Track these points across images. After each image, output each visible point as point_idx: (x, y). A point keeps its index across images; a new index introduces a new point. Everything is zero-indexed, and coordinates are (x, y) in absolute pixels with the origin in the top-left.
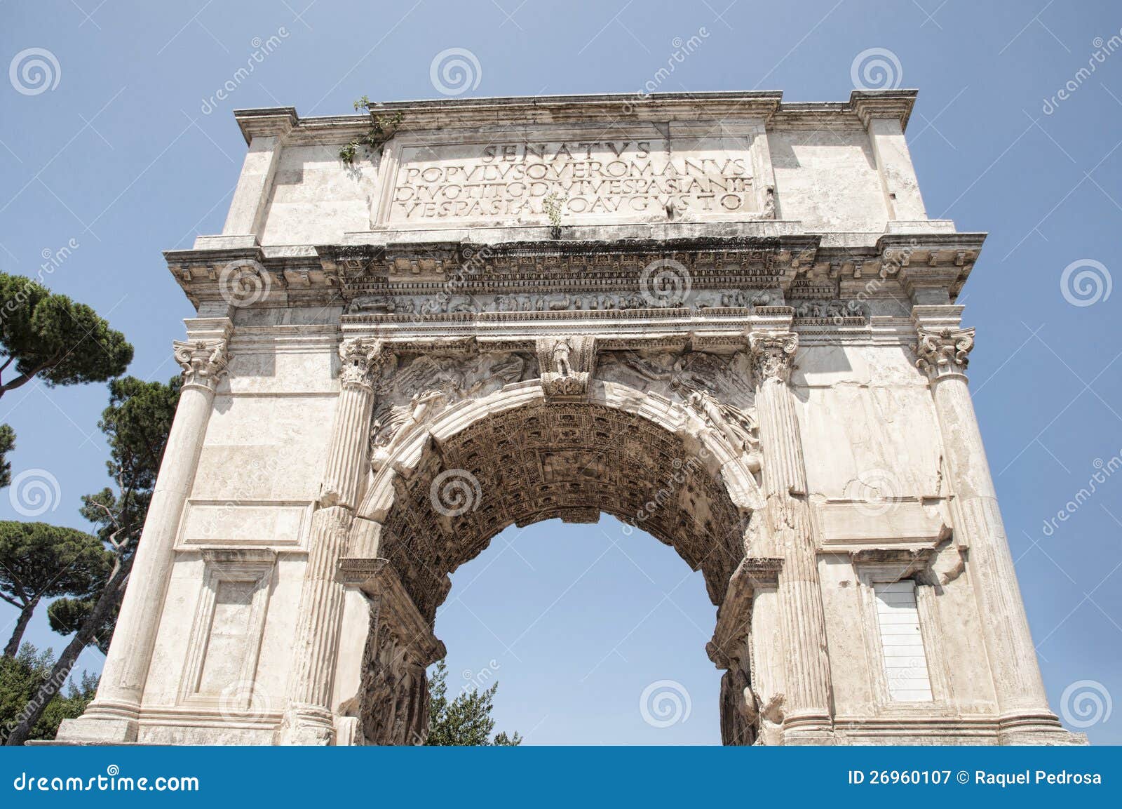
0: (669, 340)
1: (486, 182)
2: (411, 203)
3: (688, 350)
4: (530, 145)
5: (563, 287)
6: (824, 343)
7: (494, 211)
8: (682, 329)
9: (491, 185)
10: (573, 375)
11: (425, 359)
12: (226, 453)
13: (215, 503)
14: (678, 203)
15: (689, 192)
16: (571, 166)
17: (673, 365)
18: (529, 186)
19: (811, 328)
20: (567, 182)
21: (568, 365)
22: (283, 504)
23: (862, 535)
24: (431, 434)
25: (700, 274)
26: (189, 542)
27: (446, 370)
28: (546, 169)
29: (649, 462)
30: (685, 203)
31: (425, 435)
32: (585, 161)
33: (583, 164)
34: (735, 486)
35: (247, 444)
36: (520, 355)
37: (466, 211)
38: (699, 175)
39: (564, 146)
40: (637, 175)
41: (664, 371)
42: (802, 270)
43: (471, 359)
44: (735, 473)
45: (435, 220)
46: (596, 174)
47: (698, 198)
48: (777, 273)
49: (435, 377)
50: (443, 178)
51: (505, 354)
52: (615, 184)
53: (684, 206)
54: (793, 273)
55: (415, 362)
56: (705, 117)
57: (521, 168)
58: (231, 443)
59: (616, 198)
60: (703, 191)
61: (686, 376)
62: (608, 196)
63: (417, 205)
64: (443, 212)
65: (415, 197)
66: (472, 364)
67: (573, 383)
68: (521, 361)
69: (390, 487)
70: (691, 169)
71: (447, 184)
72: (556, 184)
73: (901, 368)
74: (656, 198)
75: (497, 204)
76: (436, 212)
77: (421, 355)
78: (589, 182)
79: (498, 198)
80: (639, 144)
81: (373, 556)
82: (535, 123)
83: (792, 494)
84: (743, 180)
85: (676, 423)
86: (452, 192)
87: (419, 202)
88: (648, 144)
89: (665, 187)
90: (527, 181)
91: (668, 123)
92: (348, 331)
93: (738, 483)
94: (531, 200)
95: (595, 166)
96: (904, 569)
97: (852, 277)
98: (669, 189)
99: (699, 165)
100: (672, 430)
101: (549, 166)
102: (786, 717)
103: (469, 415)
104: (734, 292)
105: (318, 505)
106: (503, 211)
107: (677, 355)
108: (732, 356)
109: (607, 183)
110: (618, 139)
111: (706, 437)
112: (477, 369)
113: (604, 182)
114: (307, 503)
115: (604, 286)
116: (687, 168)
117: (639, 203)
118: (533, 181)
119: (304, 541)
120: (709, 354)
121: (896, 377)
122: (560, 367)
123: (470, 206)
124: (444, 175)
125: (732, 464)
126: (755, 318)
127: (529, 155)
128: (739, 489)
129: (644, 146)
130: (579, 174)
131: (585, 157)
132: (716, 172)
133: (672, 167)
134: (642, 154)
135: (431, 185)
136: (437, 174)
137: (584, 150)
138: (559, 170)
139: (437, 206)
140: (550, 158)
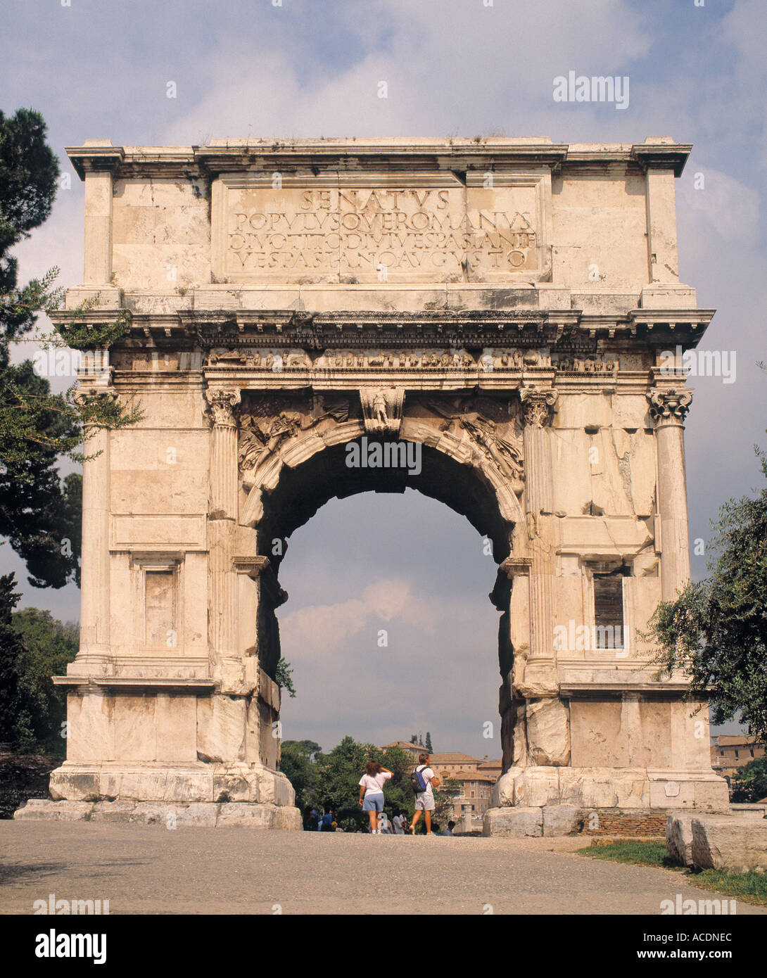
0: (460, 391)
1: (307, 232)
2: (244, 251)
4: (343, 190)
5: (378, 344)
6: (579, 392)
8: (471, 382)
9: (312, 235)
10: (389, 422)
12: (129, 477)
13: (131, 516)
14: (472, 261)
15: (481, 247)
16: (380, 217)
17: (463, 406)
18: (344, 238)
19: (570, 380)
20: (378, 235)
21: (385, 416)
22: (182, 516)
24: (284, 463)
26: (120, 544)
28: (359, 218)
30: (477, 260)
31: (280, 464)
32: (392, 212)
33: (389, 214)
34: (504, 505)
35: (145, 469)
37: (292, 262)
38: (490, 229)
39: (373, 193)
40: (437, 229)
41: (456, 413)
44: (505, 496)
46: (402, 227)
47: (489, 253)
50: (268, 227)
52: (419, 237)
53: (476, 262)
57: (336, 217)
58: (131, 468)
59: (419, 252)
60: (493, 246)
61: (473, 417)
62: (413, 250)
63: (249, 254)
64: (272, 263)
65: (246, 245)
67: (389, 428)
68: (348, 402)
69: (260, 504)
70: (484, 223)
71: (271, 232)
72: (369, 237)
74: (453, 253)
75: (318, 256)
76: (267, 263)
78: (396, 235)
79: (318, 249)
80: (440, 192)
81: (254, 554)
82: (346, 169)
83: (543, 511)
84: (527, 234)
85: (464, 457)
86: (278, 242)
87: (249, 251)
88: (448, 192)
89: (461, 242)
90: (343, 231)
91: (466, 171)
92: (211, 379)
93: (506, 503)
94: (348, 252)
95: (401, 217)
97: (607, 336)
98: (465, 244)
99: (491, 218)
100: (461, 462)
101: (360, 216)
102: (528, 657)
103: (311, 448)
104: (512, 350)
105: (207, 518)
106: (324, 264)
109: (412, 236)
110: (421, 187)
111: (485, 468)
113: (409, 234)
114: (200, 516)
115: (410, 345)
116: (481, 221)
117: (439, 258)
118: (349, 232)
119: (203, 544)
121: (632, 422)
122: (379, 416)
123: (295, 257)
124: (269, 222)
125: (503, 488)
126: (526, 375)
127: (343, 202)
128: (506, 507)
129: (443, 196)
130: (388, 225)
131: (393, 207)
132: (506, 226)
133: (468, 220)
134: (442, 204)
135: (259, 233)
136: (263, 221)
137: (391, 199)
138: (370, 221)
139: (267, 256)
140: (363, 206)
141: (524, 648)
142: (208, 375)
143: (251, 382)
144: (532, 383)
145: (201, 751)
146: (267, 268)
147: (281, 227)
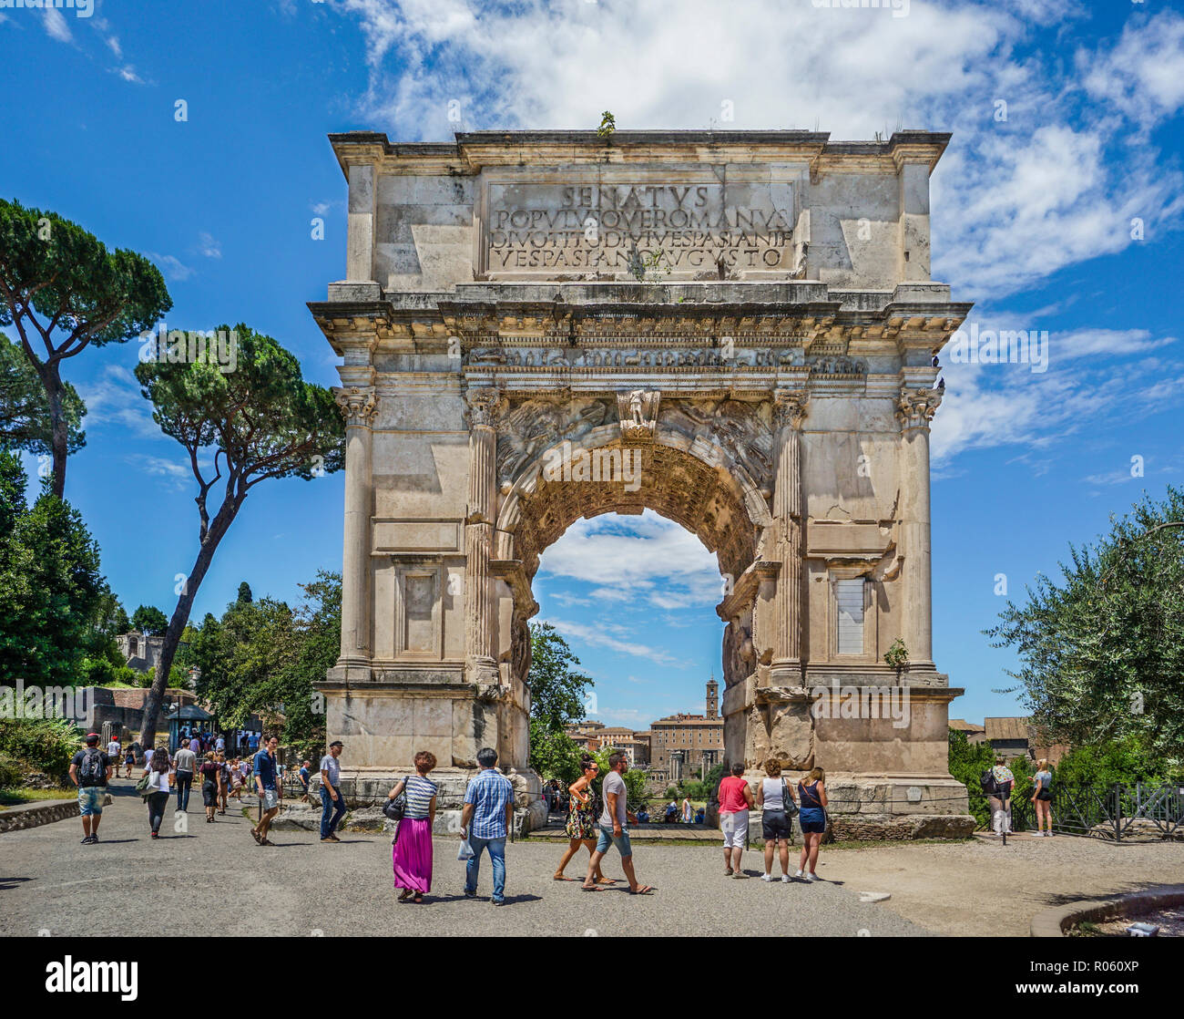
0: (714, 392)
1: (567, 230)
2: (506, 250)
3: (727, 398)
4: (603, 187)
5: (635, 344)
6: (829, 395)
7: (576, 262)
8: (725, 383)
9: (573, 233)
10: (644, 424)
11: (530, 403)
12: (390, 482)
13: (392, 520)
14: (728, 258)
15: (738, 246)
16: (639, 214)
17: (715, 411)
18: (604, 236)
19: (821, 382)
20: (637, 234)
21: (641, 417)
22: (441, 521)
23: (835, 547)
24: (541, 467)
25: (742, 333)
26: (378, 549)
27: (547, 413)
28: (618, 216)
29: (690, 481)
30: (734, 258)
31: (538, 468)
32: (651, 209)
33: (648, 211)
35: (406, 473)
36: (601, 400)
37: (553, 261)
38: (748, 228)
39: (633, 190)
40: (695, 225)
41: (708, 417)
42: (821, 332)
43: (565, 403)
44: (754, 501)
45: (528, 271)
46: (660, 224)
47: (745, 252)
48: (802, 335)
49: (540, 419)
50: (530, 225)
51: (590, 401)
52: (676, 235)
53: (732, 262)
54: (814, 335)
55: (523, 405)
56: (758, 160)
57: (597, 214)
58: (394, 473)
59: (677, 251)
60: (749, 245)
61: (724, 421)
62: (671, 249)
63: (510, 252)
64: (534, 262)
65: (507, 244)
66: (567, 407)
67: (645, 429)
68: (604, 407)
69: (517, 507)
70: (741, 221)
71: (535, 231)
72: (627, 235)
73: (883, 417)
74: (710, 252)
75: (578, 253)
76: (528, 261)
77: (527, 400)
78: (654, 233)
79: (579, 248)
80: (699, 189)
81: (511, 559)
82: (608, 162)
83: (793, 517)
84: (782, 232)
85: (715, 461)
86: (539, 240)
87: (511, 249)
88: (706, 189)
89: (718, 240)
90: (602, 229)
91: (725, 165)
92: (471, 379)
93: (755, 508)
94: (607, 250)
95: (660, 215)
96: (859, 570)
97: (860, 337)
98: (721, 242)
99: (748, 217)
101: (620, 214)
102: (773, 662)
104: (766, 350)
105: (467, 522)
106: (583, 263)
107: (719, 404)
108: (759, 404)
109: (670, 235)
110: (680, 182)
112: (569, 410)
114: (459, 521)
115: (667, 344)
116: (737, 219)
117: (695, 257)
118: (608, 230)
119: (462, 549)
120: (742, 402)
121: (879, 425)
122: (635, 416)
123: (556, 255)
124: (531, 219)
125: (752, 493)
126: (780, 375)
127: (603, 200)
128: (755, 511)
129: (702, 192)
130: (646, 224)
131: (651, 204)
132: (762, 223)
133: (725, 217)
134: (701, 202)
135: (521, 231)
136: (524, 219)
137: (650, 195)
138: (629, 218)
139: (527, 254)
140: (621, 204)
141: (770, 652)
142: (468, 375)
143: (510, 383)
144: (786, 383)
145: (456, 756)
146: (528, 265)
147: (542, 225)
